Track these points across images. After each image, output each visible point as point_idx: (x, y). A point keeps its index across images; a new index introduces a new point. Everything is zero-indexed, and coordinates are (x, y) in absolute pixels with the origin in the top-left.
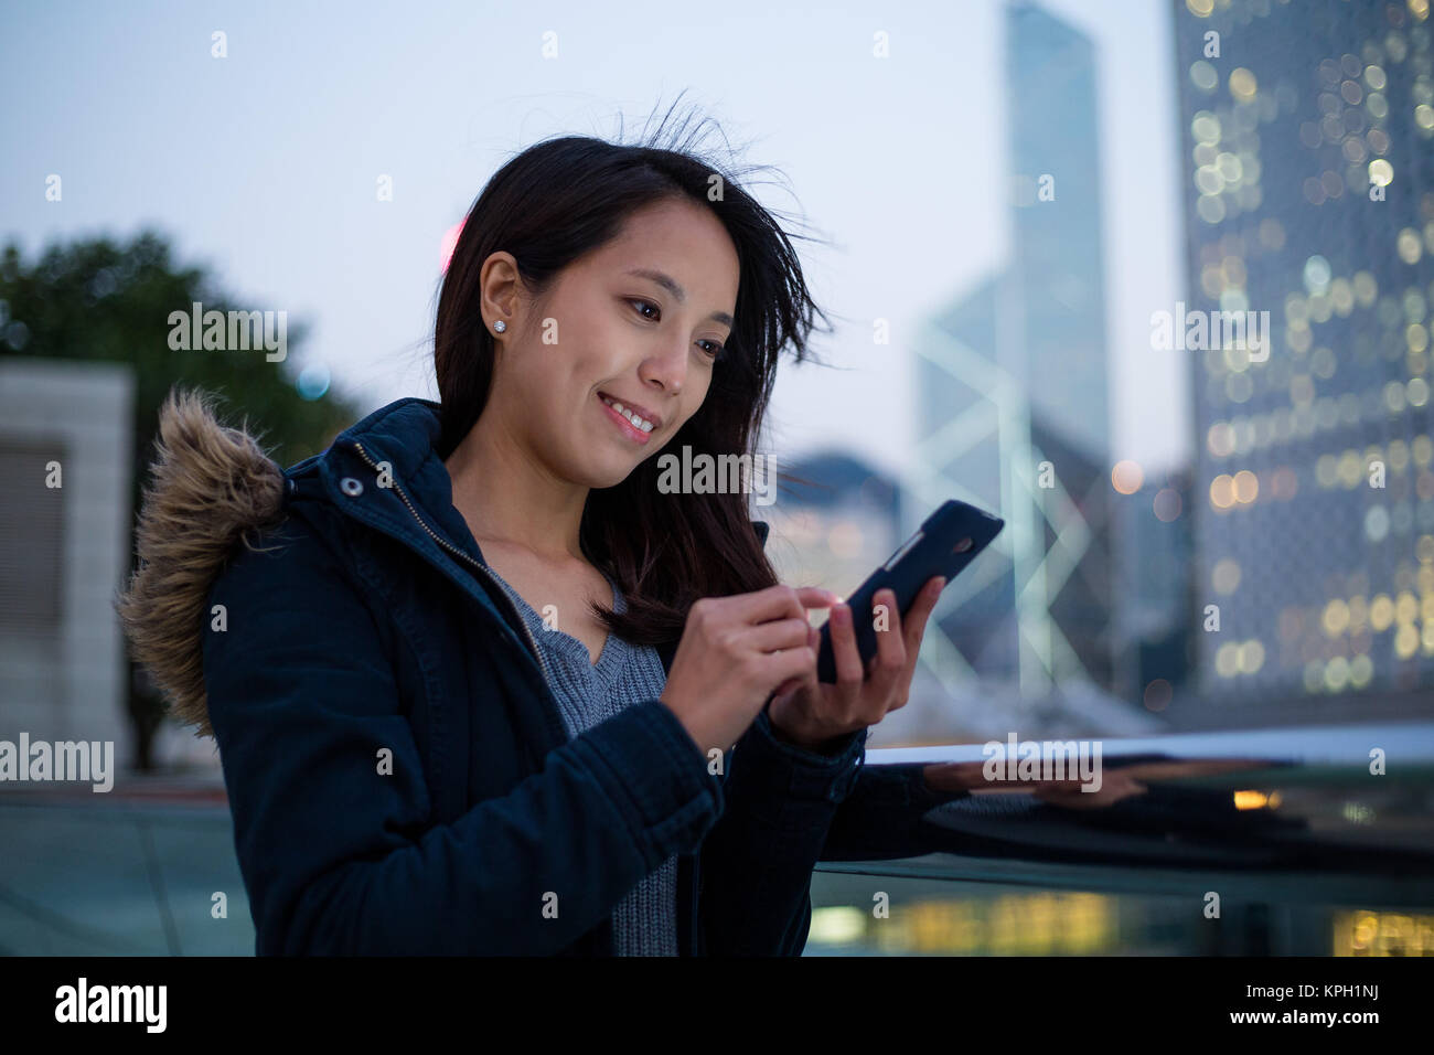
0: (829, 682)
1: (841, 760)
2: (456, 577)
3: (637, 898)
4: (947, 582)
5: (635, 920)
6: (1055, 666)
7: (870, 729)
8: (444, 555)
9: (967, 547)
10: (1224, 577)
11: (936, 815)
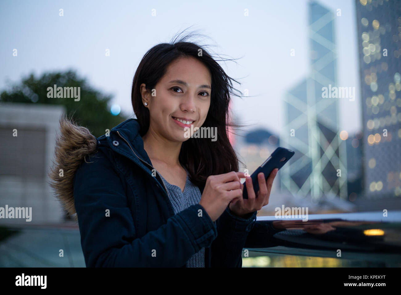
0: (246, 199)
1: (250, 220)
2: (145, 169)
3: (195, 258)
4: (279, 170)
5: (195, 264)
6: (324, 189)
7: (258, 211)
8: (141, 162)
9: (284, 160)
10: (371, 164)
11: (276, 235)
